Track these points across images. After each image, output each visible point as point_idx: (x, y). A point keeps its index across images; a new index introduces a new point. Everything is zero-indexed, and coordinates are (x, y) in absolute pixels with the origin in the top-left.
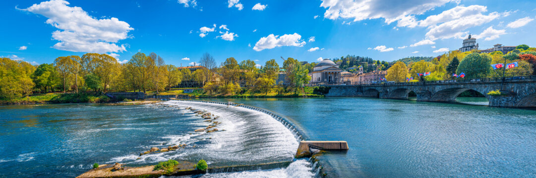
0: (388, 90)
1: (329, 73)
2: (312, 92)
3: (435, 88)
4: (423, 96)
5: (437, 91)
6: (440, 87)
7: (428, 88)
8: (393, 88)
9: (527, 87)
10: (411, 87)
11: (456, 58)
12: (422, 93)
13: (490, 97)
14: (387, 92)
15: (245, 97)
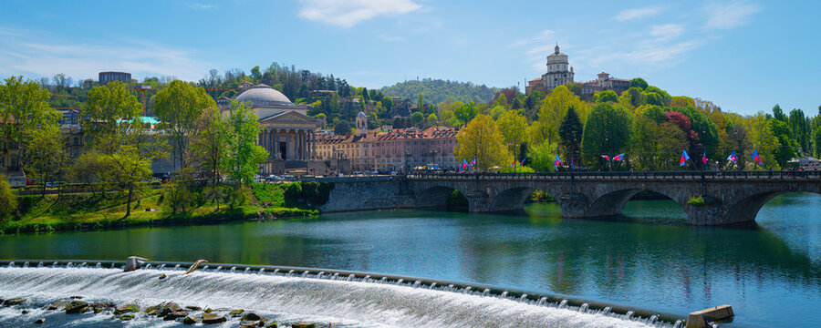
0: (488, 191)
1: (283, 131)
2: (281, 200)
3: (594, 188)
4: (575, 206)
5: (599, 195)
6: (605, 186)
7: (581, 188)
8: (500, 188)
9: (733, 190)
10: (544, 185)
11: (572, 110)
12: (573, 199)
13: (691, 207)
14: (486, 196)
15: (43, 228)
